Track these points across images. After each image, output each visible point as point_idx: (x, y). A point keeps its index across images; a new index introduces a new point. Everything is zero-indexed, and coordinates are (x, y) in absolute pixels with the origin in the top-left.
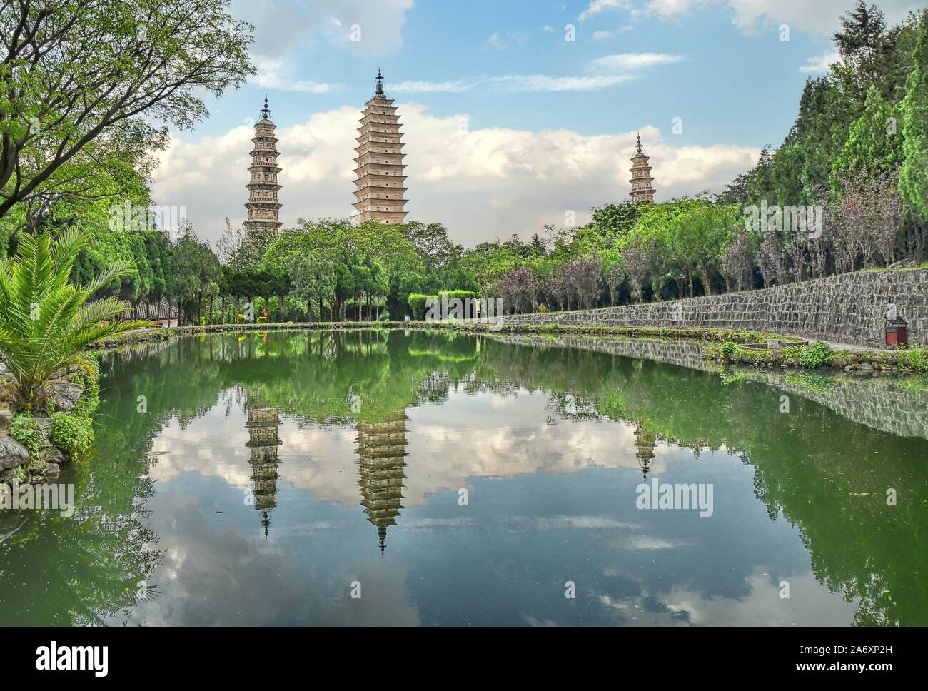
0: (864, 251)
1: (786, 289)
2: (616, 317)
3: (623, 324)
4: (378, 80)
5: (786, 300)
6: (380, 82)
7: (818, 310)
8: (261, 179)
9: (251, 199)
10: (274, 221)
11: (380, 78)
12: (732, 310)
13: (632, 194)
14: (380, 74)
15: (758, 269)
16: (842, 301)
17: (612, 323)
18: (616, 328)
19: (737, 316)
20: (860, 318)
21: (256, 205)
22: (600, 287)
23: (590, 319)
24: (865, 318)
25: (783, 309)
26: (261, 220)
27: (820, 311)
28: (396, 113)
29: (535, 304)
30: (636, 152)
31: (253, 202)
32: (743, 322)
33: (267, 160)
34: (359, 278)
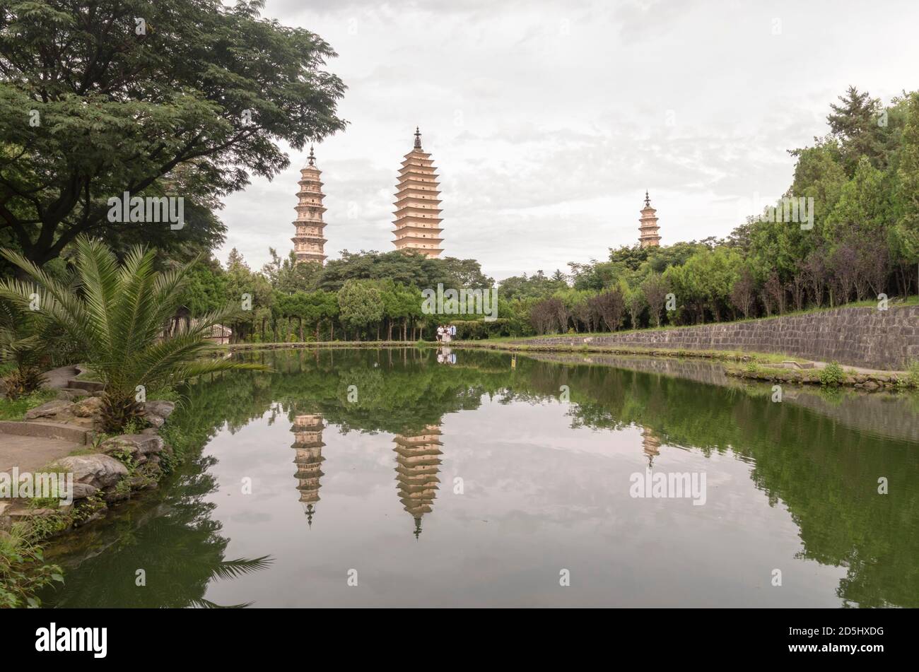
0: (858, 291)
1: (788, 320)
2: (638, 340)
3: (644, 346)
4: (416, 136)
5: (788, 328)
6: (418, 138)
7: (817, 337)
8: (307, 217)
9: (297, 235)
10: (319, 254)
11: (418, 134)
12: (740, 336)
13: (640, 239)
14: (418, 131)
15: (762, 303)
16: (839, 331)
17: (633, 345)
18: (639, 349)
19: (745, 341)
20: (857, 345)
21: (303, 240)
22: (623, 316)
23: (614, 341)
24: (861, 344)
25: (785, 336)
26: (307, 253)
27: (820, 338)
28: (433, 165)
29: (565, 328)
30: (645, 206)
31: (299, 237)
32: (749, 346)
33: (313, 201)
34: (404, 304)
